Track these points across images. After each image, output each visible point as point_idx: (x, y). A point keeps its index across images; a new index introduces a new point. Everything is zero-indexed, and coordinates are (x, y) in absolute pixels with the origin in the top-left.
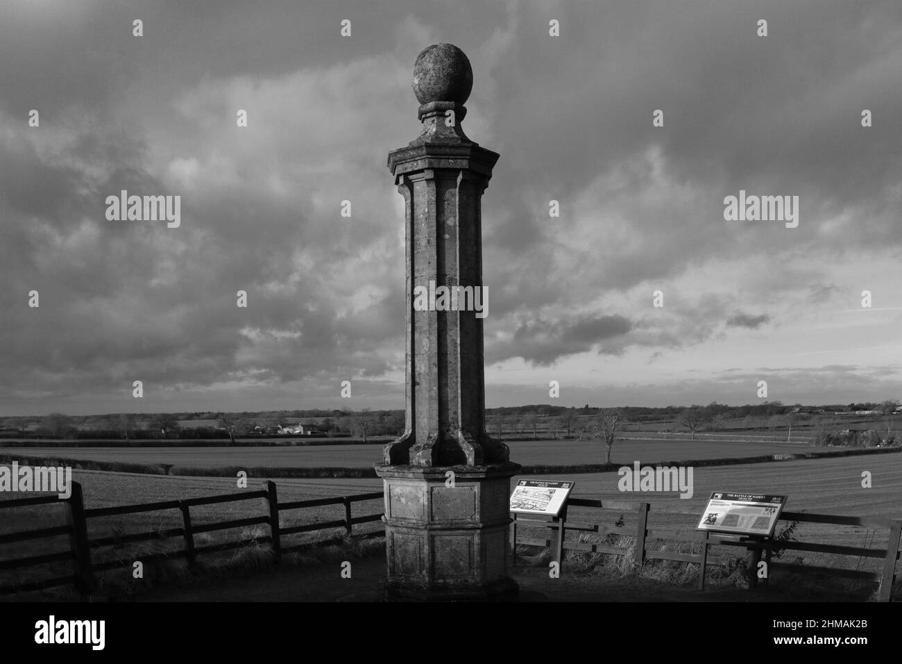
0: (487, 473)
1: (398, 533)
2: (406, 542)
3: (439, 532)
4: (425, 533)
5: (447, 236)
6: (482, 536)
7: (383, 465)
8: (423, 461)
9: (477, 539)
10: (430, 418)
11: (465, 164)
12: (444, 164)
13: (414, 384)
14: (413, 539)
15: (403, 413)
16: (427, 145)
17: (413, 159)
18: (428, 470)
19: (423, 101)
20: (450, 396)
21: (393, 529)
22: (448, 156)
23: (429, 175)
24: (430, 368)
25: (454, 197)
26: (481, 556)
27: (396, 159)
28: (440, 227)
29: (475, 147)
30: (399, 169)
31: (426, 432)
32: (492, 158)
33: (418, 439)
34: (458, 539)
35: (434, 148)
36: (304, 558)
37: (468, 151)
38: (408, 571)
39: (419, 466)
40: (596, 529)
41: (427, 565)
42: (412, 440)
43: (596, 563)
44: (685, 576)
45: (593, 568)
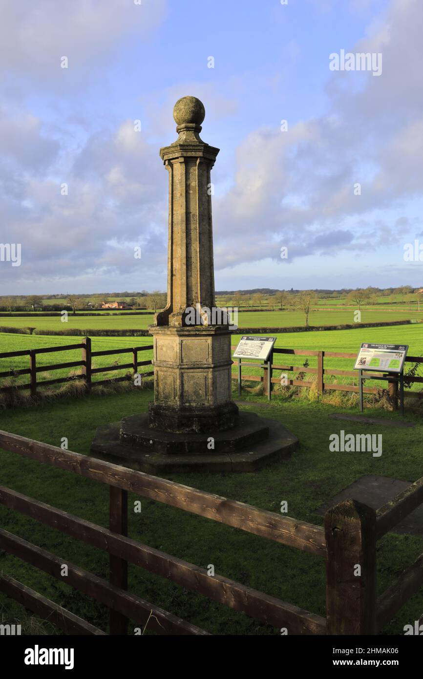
0: (215, 331)
1: (161, 371)
2: (165, 378)
3: (186, 371)
4: (177, 371)
5: (191, 192)
6: (213, 372)
7: (152, 326)
8: (177, 324)
9: (210, 375)
10: (181, 296)
11: (200, 154)
12: (189, 154)
13: (172, 275)
14: (170, 375)
15: (166, 295)
16: (180, 145)
17: (173, 152)
18: (179, 329)
19: (179, 124)
20: (194, 283)
21: (158, 369)
22: (191, 150)
23: (182, 160)
24: (181, 265)
25: (195, 171)
26: (213, 387)
27: (164, 152)
28: (187, 187)
29: (206, 146)
30: (166, 157)
31: (179, 305)
32: (216, 151)
33: (174, 309)
34: (199, 375)
35: (184, 147)
36: (105, 390)
37: (202, 148)
38: (167, 397)
39: (174, 327)
40: (292, 369)
41: (179, 393)
42: (170, 310)
43: (293, 393)
44: (350, 402)
45: (291, 396)
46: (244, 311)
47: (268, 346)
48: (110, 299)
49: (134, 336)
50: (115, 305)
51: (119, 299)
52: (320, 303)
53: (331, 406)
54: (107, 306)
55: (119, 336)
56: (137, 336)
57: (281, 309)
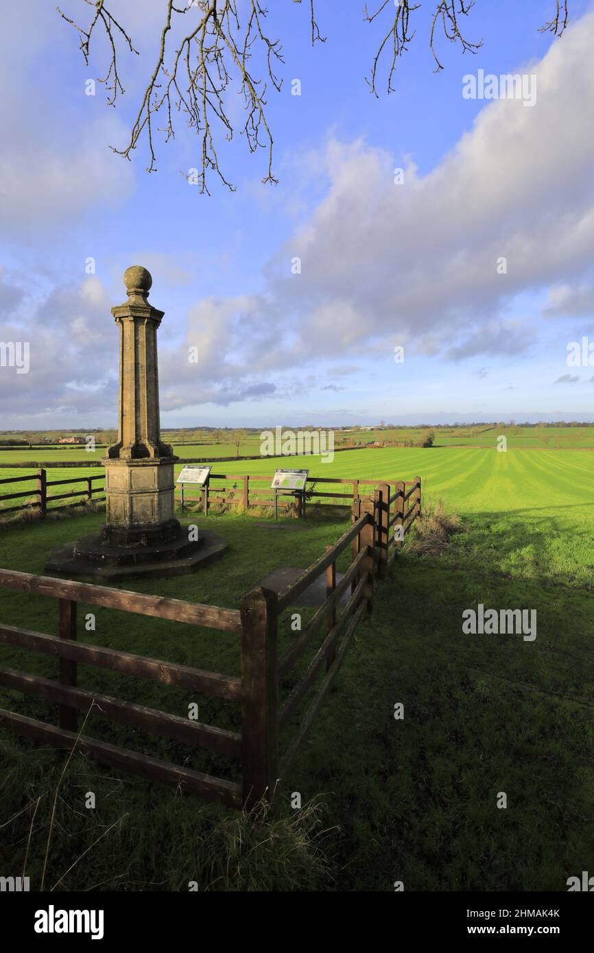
0: (161, 461)
1: (112, 496)
2: (116, 502)
3: (135, 495)
4: (127, 496)
5: (140, 346)
6: (159, 495)
7: (104, 458)
8: (126, 456)
9: (156, 498)
10: (131, 433)
11: (148, 315)
12: (138, 314)
13: (122, 416)
14: (120, 500)
15: (117, 431)
16: (130, 306)
17: (124, 311)
18: (128, 461)
19: (129, 288)
20: (141, 422)
21: (110, 494)
22: (140, 312)
23: (132, 319)
24: (131, 408)
25: (143, 329)
26: (158, 507)
27: (115, 310)
28: (136, 342)
29: (153, 309)
30: (117, 315)
31: (129, 440)
32: (161, 314)
33: (124, 444)
34: (146, 498)
35: (133, 308)
36: (60, 515)
37: (149, 310)
38: (117, 518)
39: (125, 459)
40: (224, 490)
41: (128, 514)
42: (121, 445)
43: (225, 509)
44: (268, 513)
45: (224, 511)
46: (188, 445)
47: (205, 472)
48: (67, 435)
49: (89, 466)
50: (72, 440)
51: (76, 435)
52: (248, 438)
53: (254, 517)
54: (64, 441)
55: (75, 467)
56: (93, 467)
57: (218, 443)
